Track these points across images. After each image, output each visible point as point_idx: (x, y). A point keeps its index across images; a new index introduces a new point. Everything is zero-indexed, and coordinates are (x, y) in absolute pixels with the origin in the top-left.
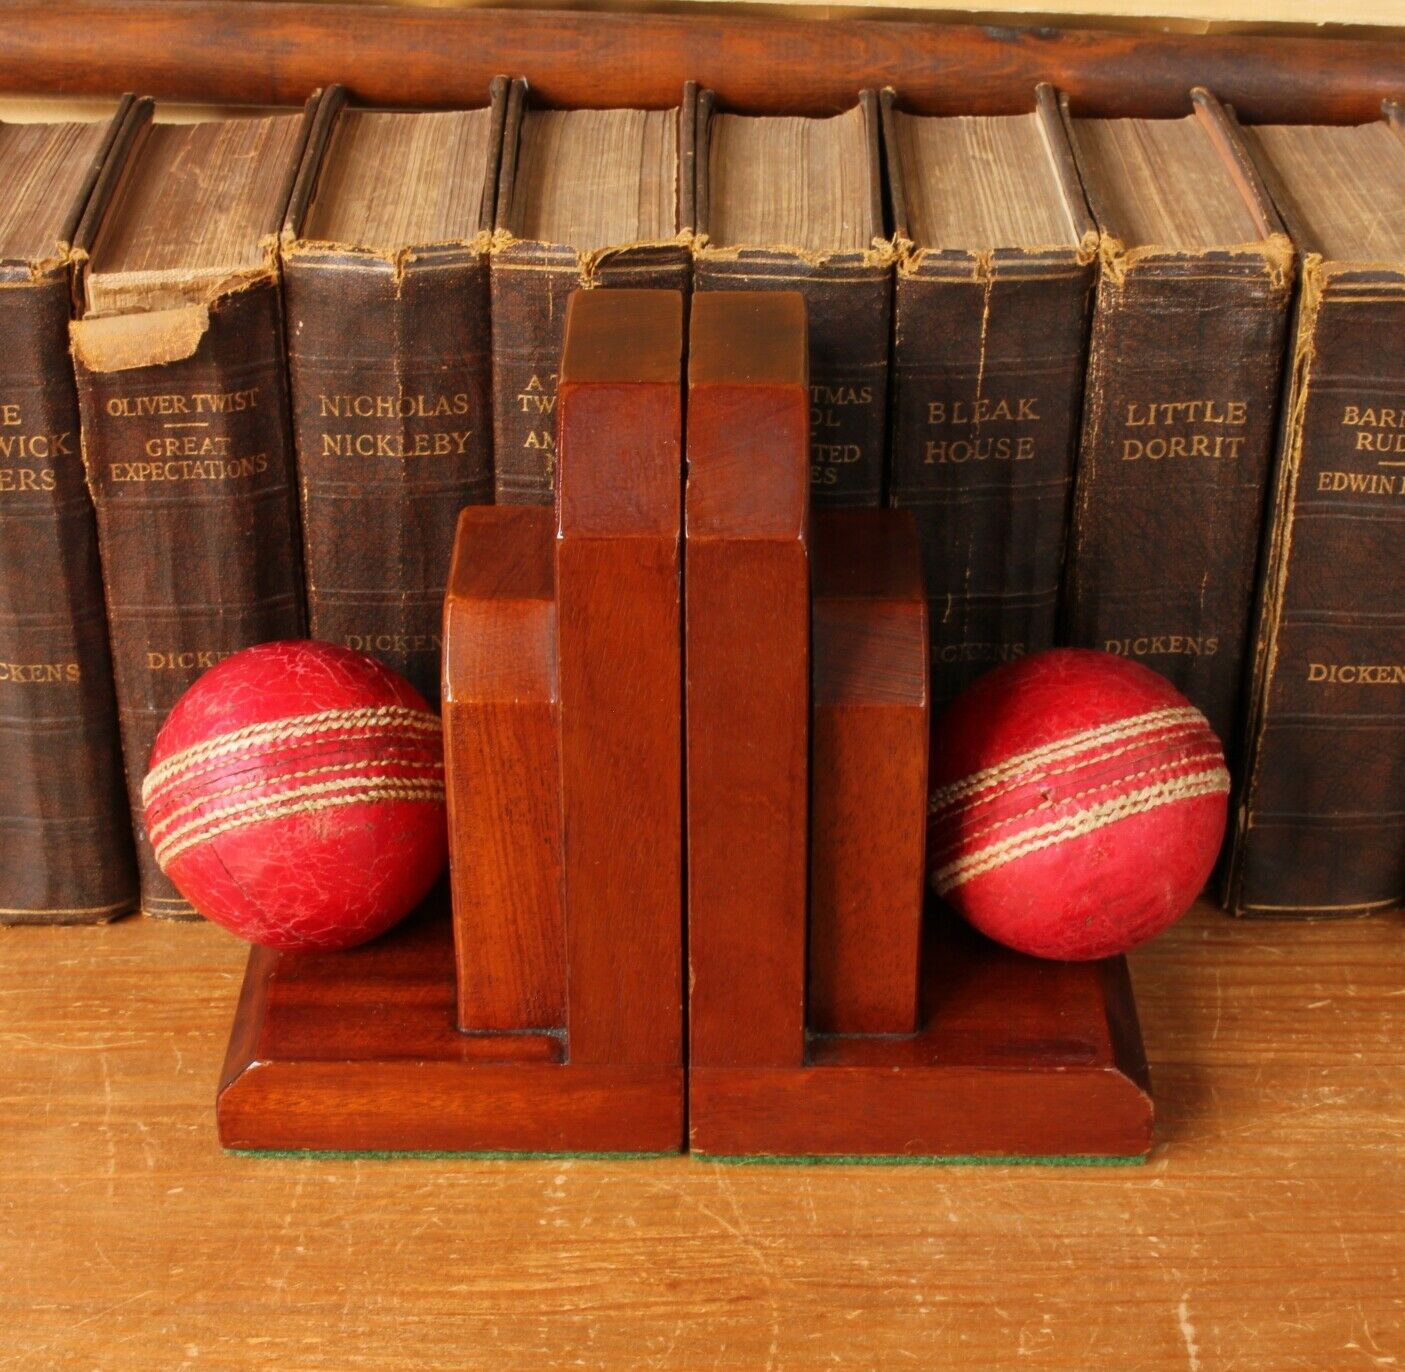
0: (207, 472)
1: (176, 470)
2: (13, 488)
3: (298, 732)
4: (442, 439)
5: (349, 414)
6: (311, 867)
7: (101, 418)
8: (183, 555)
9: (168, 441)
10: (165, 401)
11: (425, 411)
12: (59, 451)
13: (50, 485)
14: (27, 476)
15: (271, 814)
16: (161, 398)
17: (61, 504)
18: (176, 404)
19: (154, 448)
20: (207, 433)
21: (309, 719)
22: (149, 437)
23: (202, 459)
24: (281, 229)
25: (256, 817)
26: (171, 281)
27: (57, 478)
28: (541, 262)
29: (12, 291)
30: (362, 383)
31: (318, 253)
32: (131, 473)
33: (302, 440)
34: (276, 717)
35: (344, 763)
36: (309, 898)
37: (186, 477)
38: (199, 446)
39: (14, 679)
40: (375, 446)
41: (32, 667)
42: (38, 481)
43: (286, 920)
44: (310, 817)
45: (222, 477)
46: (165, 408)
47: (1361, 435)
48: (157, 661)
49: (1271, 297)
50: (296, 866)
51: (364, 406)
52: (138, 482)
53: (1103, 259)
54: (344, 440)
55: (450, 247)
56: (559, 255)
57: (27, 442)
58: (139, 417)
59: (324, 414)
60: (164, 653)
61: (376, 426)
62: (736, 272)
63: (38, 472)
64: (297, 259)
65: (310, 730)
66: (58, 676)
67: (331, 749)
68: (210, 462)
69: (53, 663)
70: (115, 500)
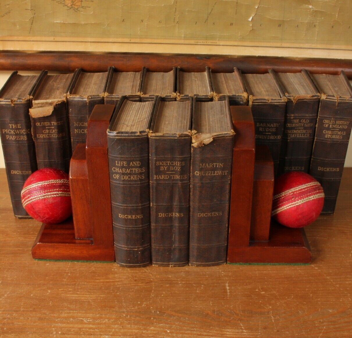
0: (54, 136)
1: (48, 136)
2: (19, 139)
5: (79, 126)
7: (35, 127)
8: (50, 151)
9: (47, 130)
12: (28, 133)
13: (26, 139)
14: (22, 137)
16: (46, 123)
17: (28, 142)
18: (48, 124)
19: (44, 132)
20: (54, 129)
22: (43, 130)
23: (53, 134)
24: (67, 93)
25: (38, 199)
26: (47, 102)
27: (27, 137)
28: (113, 98)
29: (19, 104)
30: (82, 120)
31: (74, 97)
32: (40, 136)
33: (71, 130)
37: (50, 137)
38: (52, 131)
39: (20, 174)
40: (84, 131)
41: (23, 172)
42: (24, 138)
45: (56, 137)
46: (46, 125)
47: (260, 128)
49: (244, 103)
51: (82, 124)
52: (42, 138)
53: (214, 97)
54: (79, 130)
55: (97, 96)
56: (116, 97)
57: (22, 131)
58: (42, 126)
61: (84, 128)
62: (149, 99)
63: (24, 136)
64: (70, 98)
66: (28, 173)
68: (54, 134)
69: (27, 171)
70: (38, 141)
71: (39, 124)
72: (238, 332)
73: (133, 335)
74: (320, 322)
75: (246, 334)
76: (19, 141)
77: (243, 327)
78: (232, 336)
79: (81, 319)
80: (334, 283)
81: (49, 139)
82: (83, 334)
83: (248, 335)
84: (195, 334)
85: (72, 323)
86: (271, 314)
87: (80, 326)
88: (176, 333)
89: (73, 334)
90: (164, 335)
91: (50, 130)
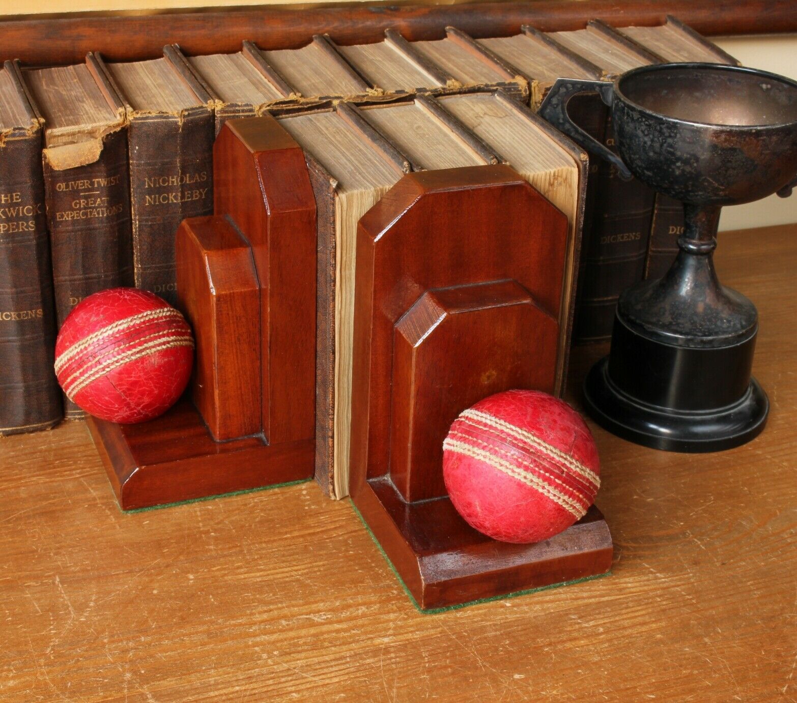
0: (98, 213)
1: (85, 214)
2: (16, 230)
3: (138, 322)
4: (196, 192)
5: (157, 186)
6: (151, 379)
7: (54, 192)
8: (87, 252)
9: (82, 201)
10: (81, 183)
11: (189, 181)
12: (37, 212)
13: (32, 228)
14: (23, 224)
15: (133, 358)
16: (79, 182)
17: (37, 236)
18: (86, 184)
19: (76, 205)
20: (99, 196)
21: (140, 316)
22: (74, 200)
23: (97, 207)
25: (127, 360)
26: (82, 129)
27: (36, 224)
28: (238, 111)
29: (20, 141)
30: (164, 171)
31: (143, 115)
32: (65, 217)
34: (125, 317)
35: (159, 332)
36: (151, 392)
37: (89, 217)
38: (95, 202)
39: (13, 319)
40: (168, 198)
41: (22, 313)
42: (27, 227)
43: (138, 405)
44: (149, 356)
45: (105, 215)
46: (81, 186)
48: (74, 301)
50: (145, 379)
51: (164, 182)
52: (68, 220)
54: (155, 197)
55: (199, 108)
56: (245, 108)
57: (23, 209)
58: (70, 191)
59: (147, 187)
60: (77, 298)
63: (27, 222)
64: (135, 119)
65: (142, 320)
66: (33, 315)
67: (152, 328)
68: (100, 208)
69: (31, 310)
70: (58, 229)
71: (63, 186)
72: (648, 580)
73: (440, 626)
74: (791, 533)
75: (666, 579)
76: (13, 235)
77: (652, 570)
78: (641, 589)
79: (305, 616)
80: (777, 460)
81: (88, 221)
82: (330, 645)
83: (670, 581)
84: (567, 599)
85: (291, 629)
86: (691, 535)
87: (313, 631)
88: (526, 605)
89: (307, 650)
90: (503, 612)
91: (89, 200)
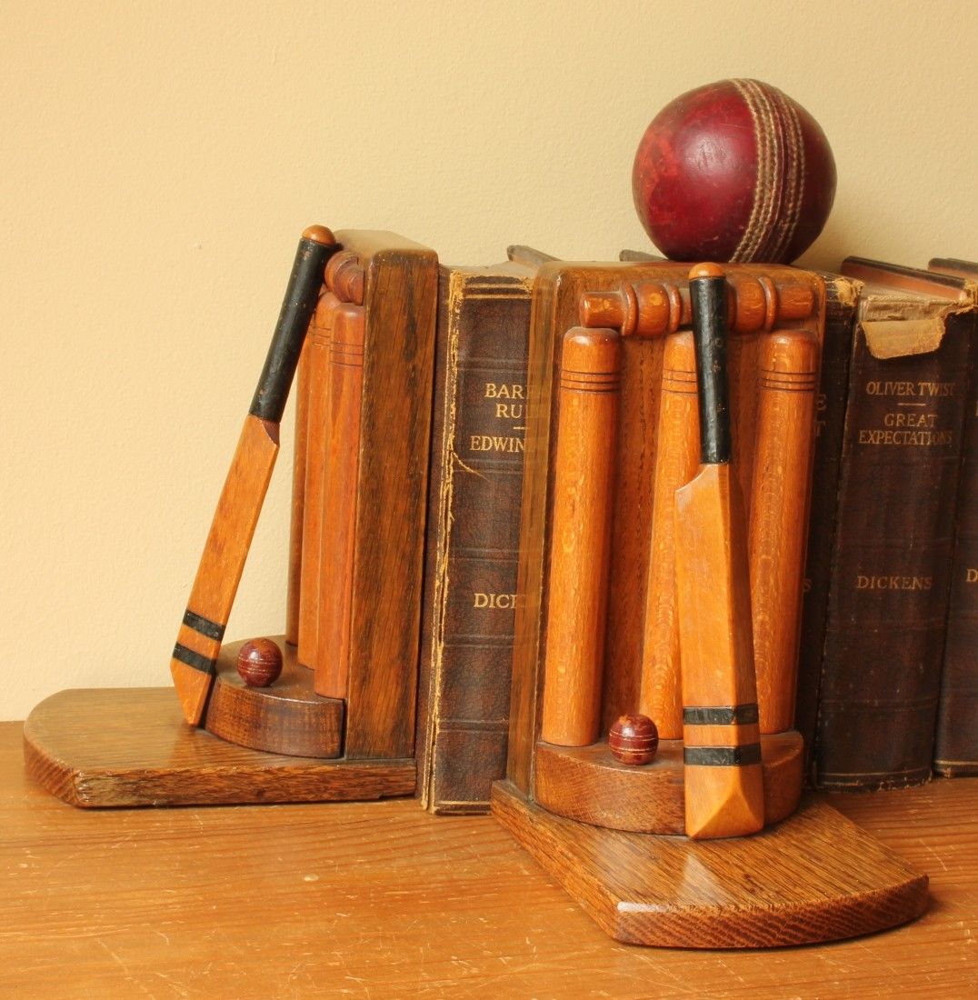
0: (919, 440)
1: (900, 438)
7: (862, 397)
8: (894, 501)
9: (898, 416)
10: (902, 386)
16: (900, 383)
18: (908, 389)
19: (889, 421)
20: (924, 411)
22: (889, 412)
23: (920, 429)
32: (872, 438)
37: (905, 443)
38: (917, 420)
45: (928, 443)
46: (902, 392)
48: (863, 582)
52: (875, 445)
58: (885, 397)
60: (869, 577)
68: (923, 431)
70: (857, 457)
71: (876, 386)
81: (902, 450)
91: (909, 415)
